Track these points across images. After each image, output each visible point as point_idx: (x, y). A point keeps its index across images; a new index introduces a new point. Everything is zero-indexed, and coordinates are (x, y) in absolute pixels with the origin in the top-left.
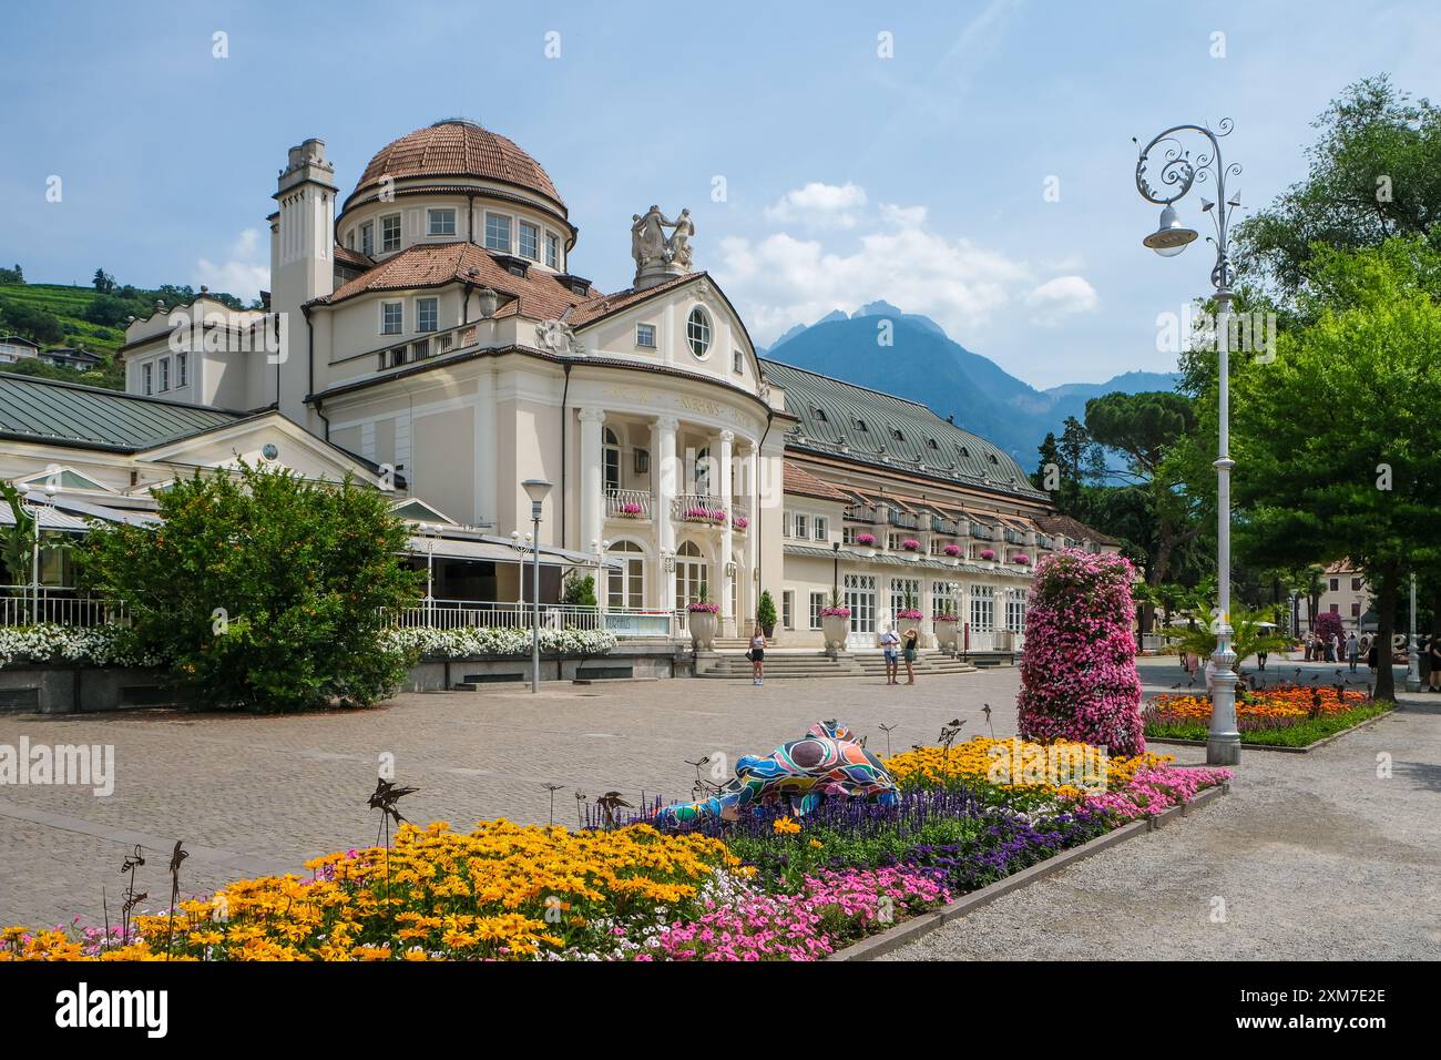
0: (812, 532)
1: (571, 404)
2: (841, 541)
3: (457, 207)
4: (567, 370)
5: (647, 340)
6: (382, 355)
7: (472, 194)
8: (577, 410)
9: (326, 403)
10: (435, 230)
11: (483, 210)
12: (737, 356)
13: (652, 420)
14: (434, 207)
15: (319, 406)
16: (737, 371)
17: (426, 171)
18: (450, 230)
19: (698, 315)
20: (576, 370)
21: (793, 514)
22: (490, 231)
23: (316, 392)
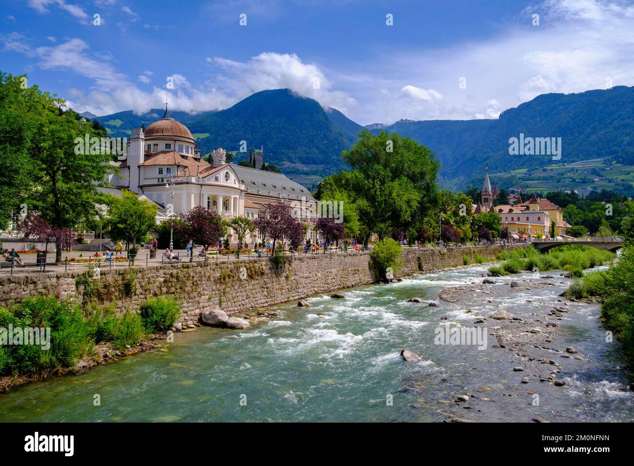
0: (250, 215)
1: (202, 193)
2: (257, 218)
3: (171, 143)
4: (201, 186)
5: (217, 179)
6: (159, 179)
7: (175, 141)
8: (203, 194)
9: (143, 188)
10: (166, 147)
11: (178, 143)
12: (235, 180)
13: (217, 195)
14: (166, 143)
15: (142, 188)
16: (235, 183)
17: (164, 134)
18: (170, 148)
19: (227, 173)
20: (203, 186)
21: (246, 212)
22: (179, 148)
23: (140, 185)
